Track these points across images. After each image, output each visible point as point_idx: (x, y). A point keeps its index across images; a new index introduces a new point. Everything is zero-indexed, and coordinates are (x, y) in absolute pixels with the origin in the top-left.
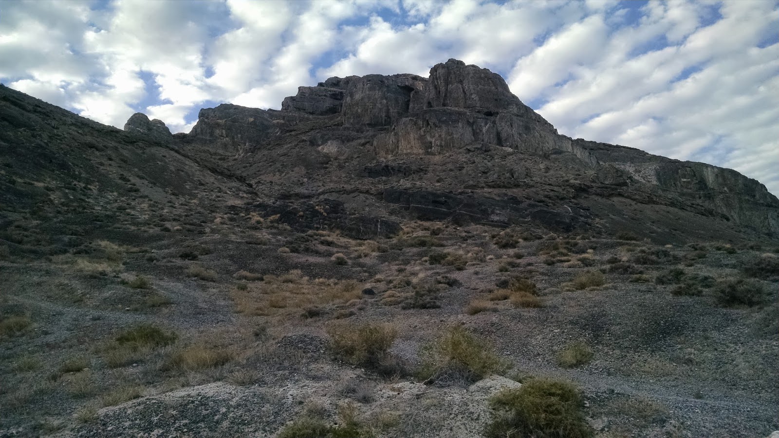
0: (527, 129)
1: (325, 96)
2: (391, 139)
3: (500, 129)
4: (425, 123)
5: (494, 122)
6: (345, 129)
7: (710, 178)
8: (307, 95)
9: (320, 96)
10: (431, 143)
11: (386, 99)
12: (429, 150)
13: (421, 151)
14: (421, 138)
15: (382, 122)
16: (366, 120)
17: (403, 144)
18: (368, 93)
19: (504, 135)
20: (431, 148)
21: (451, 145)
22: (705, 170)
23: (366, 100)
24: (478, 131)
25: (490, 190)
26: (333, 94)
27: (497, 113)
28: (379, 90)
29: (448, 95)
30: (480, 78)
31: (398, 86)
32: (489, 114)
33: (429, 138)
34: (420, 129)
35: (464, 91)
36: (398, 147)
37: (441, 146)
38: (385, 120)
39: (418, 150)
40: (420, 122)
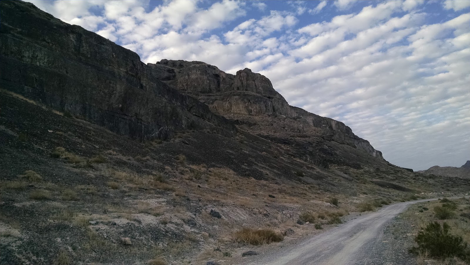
0: (283, 105)
1: (164, 70)
2: (226, 105)
3: (274, 105)
4: (248, 101)
5: (272, 102)
6: (188, 93)
7: (334, 126)
8: (153, 68)
9: (161, 70)
10: (251, 110)
11: (209, 80)
12: (251, 113)
13: (246, 113)
14: (246, 107)
15: (207, 91)
16: (199, 89)
17: (234, 108)
18: (199, 76)
19: (276, 108)
20: (252, 113)
21: (260, 112)
22: (332, 122)
23: (199, 80)
24: (267, 105)
25: (299, 138)
26: (169, 70)
27: (273, 98)
28: (205, 75)
29: (248, 86)
30: (262, 80)
31: (213, 74)
32: (269, 98)
33: (250, 108)
34: (246, 103)
35: (255, 85)
36: (231, 109)
37: (256, 112)
38: (208, 91)
39: (244, 112)
40: (246, 100)
